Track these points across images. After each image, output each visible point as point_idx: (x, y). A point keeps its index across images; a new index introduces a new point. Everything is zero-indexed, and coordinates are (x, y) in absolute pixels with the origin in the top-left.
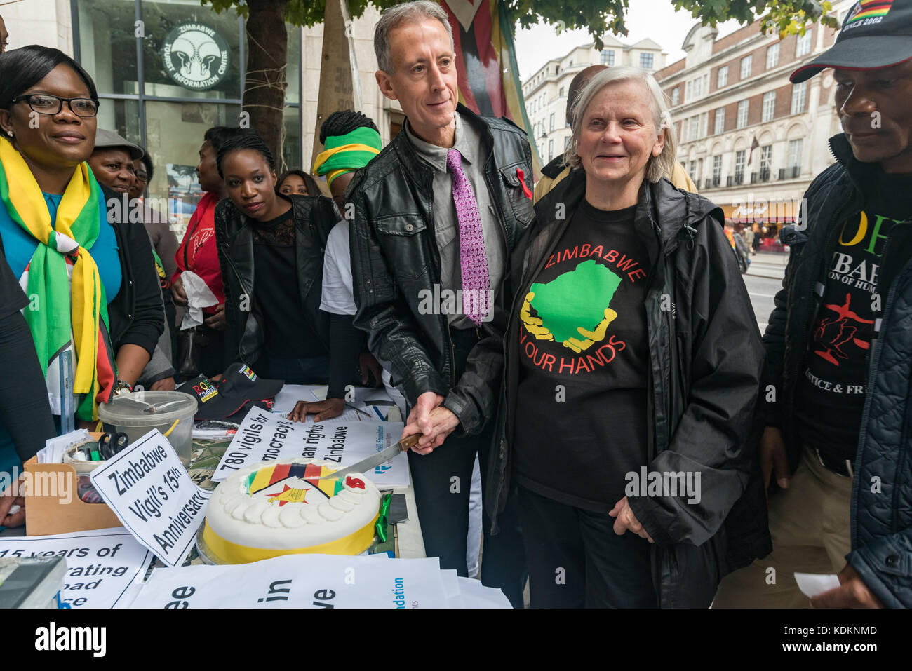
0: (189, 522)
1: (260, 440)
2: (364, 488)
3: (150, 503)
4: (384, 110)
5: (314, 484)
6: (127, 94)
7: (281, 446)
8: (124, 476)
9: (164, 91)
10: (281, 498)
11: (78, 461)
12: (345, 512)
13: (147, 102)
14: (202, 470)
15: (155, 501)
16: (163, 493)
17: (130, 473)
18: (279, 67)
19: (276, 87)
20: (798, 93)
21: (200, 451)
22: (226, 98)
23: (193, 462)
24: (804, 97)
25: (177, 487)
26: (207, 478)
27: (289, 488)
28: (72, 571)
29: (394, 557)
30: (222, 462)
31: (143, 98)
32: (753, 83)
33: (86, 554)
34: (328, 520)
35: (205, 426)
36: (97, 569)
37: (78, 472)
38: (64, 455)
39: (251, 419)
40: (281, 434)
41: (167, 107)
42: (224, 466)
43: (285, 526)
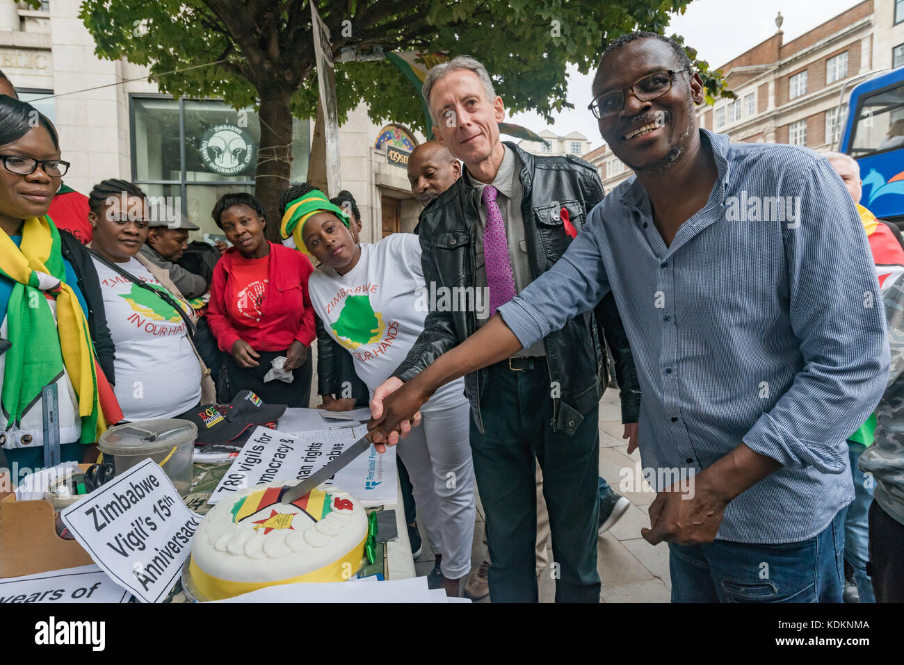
0: (178, 552)
1: (260, 461)
2: (352, 509)
3: (134, 536)
4: (376, 186)
5: (302, 508)
6: (173, 180)
7: (280, 465)
8: (106, 510)
9: (202, 177)
10: (267, 524)
12: (333, 536)
13: (188, 186)
14: (202, 494)
15: (141, 533)
16: (151, 524)
17: (114, 506)
18: (285, 145)
19: (283, 161)
21: (203, 474)
22: (251, 180)
23: (194, 486)
25: (169, 515)
26: (204, 502)
27: (277, 514)
29: (384, 579)
30: (221, 484)
31: (185, 183)
33: (61, 596)
34: (313, 547)
35: (208, 451)
38: (46, 490)
39: (255, 440)
40: (281, 454)
41: (203, 189)
42: (222, 488)
43: (268, 557)
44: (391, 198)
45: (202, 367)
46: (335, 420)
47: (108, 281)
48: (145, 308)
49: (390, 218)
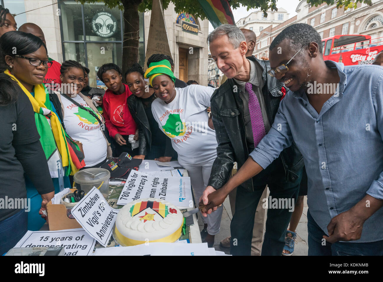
0: (109, 224)
1: (135, 186)
2: (177, 213)
3: (94, 219)
4: (177, 43)
5: (157, 211)
6: (80, 41)
7: (143, 188)
8: (84, 209)
9: (93, 39)
10: (145, 218)
11: (66, 203)
12: (170, 224)
13: (87, 43)
14: (113, 199)
15: (96, 217)
16: (99, 214)
17: (86, 207)
18: (136, 31)
19: (135, 39)
20: (345, 28)
21: (112, 190)
22: (116, 40)
23: (109, 195)
24: (347, 30)
25: (104, 210)
26: (115, 203)
27: (147, 214)
28: (67, 246)
29: (189, 243)
30: (121, 196)
31: (86, 42)
32: (325, 25)
33: (71, 239)
34: (163, 229)
35: (113, 180)
36: (76, 246)
37: (67, 207)
38: (61, 200)
39: (131, 176)
40: (143, 183)
41: (94, 45)
42: (121, 198)
43: (146, 231)
44: (184, 49)
45: (107, 142)
46: (163, 166)
47: (69, 107)
48: (84, 119)
49: (183, 59)
